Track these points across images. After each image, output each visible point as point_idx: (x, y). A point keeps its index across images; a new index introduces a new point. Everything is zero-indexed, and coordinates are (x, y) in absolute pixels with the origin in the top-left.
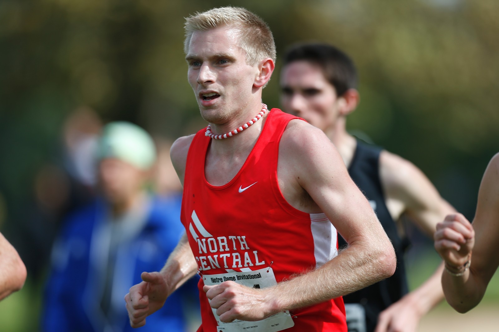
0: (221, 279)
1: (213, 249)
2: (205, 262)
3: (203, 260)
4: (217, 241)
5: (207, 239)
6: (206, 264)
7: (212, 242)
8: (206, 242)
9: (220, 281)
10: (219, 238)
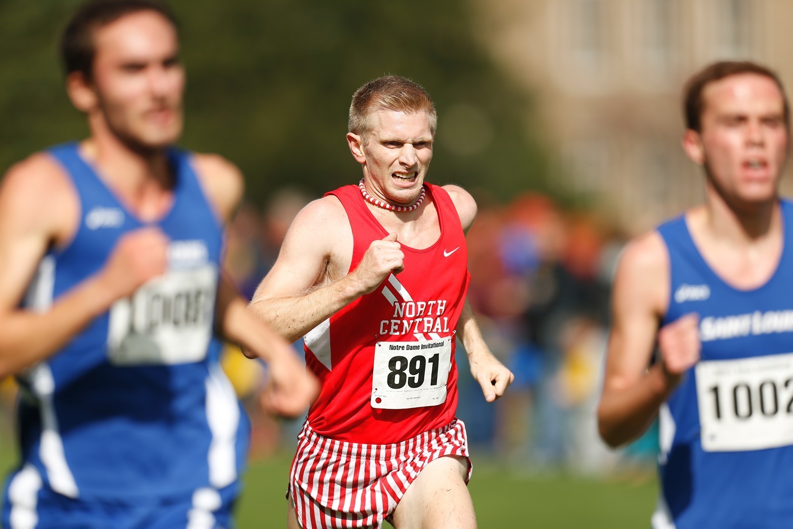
0: (403, 348)
1: (410, 313)
2: (397, 326)
3: (396, 324)
4: (416, 306)
5: (407, 303)
6: (397, 329)
7: (411, 307)
8: (405, 306)
9: (401, 349)
10: (419, 304)
